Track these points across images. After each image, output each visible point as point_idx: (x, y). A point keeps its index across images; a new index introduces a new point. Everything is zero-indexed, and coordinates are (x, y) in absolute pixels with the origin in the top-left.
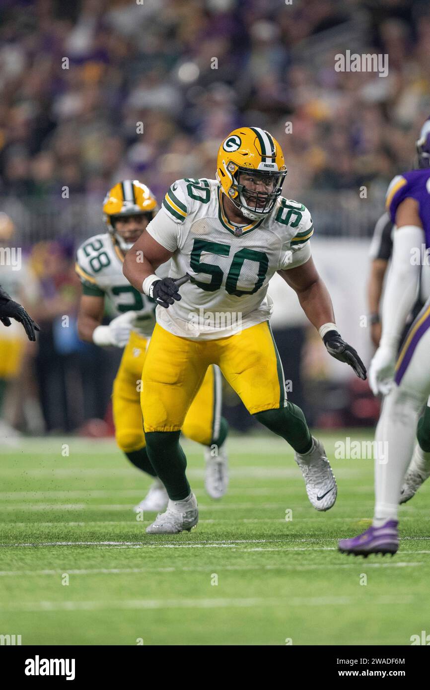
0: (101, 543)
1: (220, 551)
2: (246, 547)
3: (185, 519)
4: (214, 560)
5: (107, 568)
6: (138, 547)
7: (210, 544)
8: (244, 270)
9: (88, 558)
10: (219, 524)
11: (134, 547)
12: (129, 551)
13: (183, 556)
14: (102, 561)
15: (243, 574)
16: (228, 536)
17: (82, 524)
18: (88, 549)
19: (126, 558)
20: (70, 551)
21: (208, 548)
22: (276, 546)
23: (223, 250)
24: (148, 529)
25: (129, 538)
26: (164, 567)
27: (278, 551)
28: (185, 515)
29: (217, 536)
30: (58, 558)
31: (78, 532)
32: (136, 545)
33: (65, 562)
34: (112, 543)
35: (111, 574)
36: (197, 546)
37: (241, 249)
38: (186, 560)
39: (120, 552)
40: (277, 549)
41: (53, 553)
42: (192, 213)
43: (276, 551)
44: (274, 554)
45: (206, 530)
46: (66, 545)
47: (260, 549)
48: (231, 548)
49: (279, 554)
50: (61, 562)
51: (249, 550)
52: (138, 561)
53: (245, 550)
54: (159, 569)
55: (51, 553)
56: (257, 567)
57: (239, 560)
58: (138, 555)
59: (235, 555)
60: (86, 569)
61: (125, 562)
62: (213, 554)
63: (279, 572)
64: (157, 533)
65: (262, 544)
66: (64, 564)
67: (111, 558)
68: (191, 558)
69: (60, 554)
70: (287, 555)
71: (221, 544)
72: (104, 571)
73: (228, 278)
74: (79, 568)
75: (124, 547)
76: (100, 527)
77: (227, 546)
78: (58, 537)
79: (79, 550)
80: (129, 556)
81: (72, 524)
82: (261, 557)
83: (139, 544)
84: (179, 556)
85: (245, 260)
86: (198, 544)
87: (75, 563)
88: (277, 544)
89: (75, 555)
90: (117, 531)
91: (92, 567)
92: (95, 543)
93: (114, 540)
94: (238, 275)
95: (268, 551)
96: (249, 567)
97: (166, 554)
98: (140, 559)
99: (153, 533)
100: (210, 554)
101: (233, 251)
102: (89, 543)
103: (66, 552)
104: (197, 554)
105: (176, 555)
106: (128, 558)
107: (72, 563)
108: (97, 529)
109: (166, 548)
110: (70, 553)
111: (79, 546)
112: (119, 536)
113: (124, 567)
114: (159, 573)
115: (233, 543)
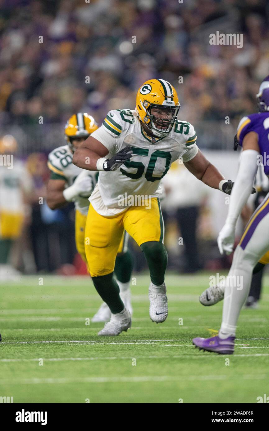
0: (71, 341)
1: (145, 346)
2: (161, 344)
3: (122, 325)
4: (141, 353)
5: (73, 357)
6: (94, 344)
7: (139, 342)
8: (157, 164)
9: (62, 351)
10: (145, 330)
11: (91, 344)
12: (88, 346)
13: (121, 350)
14: (71, 353)
15: (159, 361)
16: (149, 337)
17: (59, 330)
18: (62, 346)
19: (86, 351)
20: (51, 347)
21: (137, 344)
22: (180, 343)
23: (144, 152)
24: (99, 333)
25: (88, 338)
26: (110, 357)
27: (181, 347)
28: (122, 322)
29: (143, 337)
30: (43, 351)
31: (56, 335)
32: (92, 343)
33: (48, 353)
34: (77, 342)
35: (76, 361)
36: (131, 343)
37: (155, 151)
38: (123, 352)
39: (82, 347)
40: (180, 346)
41: (41, 348)
42: (125, 130)
43: (180, 347)
44: (179, 349)
45: (136, 334)
46: (48, 343)
47: (170, 345)
48: (151, 345)
49: (181, 349)
50: (46, 354)
51: (163, 346)
52: (93, 353)
53: (161, 346)
54: (107, 358)
55: (39, 348)
56: (168, 357)
57: (157, 352)
58: (93, 349)
59: (154, 349)
60: (61, 357)
61: (85, 353)
62: (140, 348)
63: (181, 360)
64: (105, 335)
65: (171, 342)
66: (47, 355)
67: (77, 351)
68: (126, 351)
69: (45, 349)
70: (187, 349)
71: (145, 342)
72: (72, 359)
73: (148, 170)
74: (57, 357)
75: (85, 344)
76: (70, 331)
77: (149, 343)
78: (44, 338)
79: (57, 346)
80: (88, 350)
81: (52, 330)
82: (171, 350)
83: (94, 342)
84: (119, 350)
85: (158, 157)
86: (131, 342)
87: (54, 354)
88: (180, 342)
89: (54, 349)
90: (81, 334)
91: (64, 356)
92: (67, 342)
93: (79, 339)
94: (154, 167)
95: (175, 346)
96: (163, 357)
97: (111, 348)
98: (94, 352)
99: (103, 336)
100: (139, 348)
101: (151, 153)
102: (63, 342)
103: (48, 347)
104: (130, 348)
105: (117, 349)
106: (88, 351)
107: (52, 354)
108: (68, 333)
109: (111, 345)
110: (51, 348)
111: (57, 344)
112: (82, 337)
113: (84, 356)
114: (107, 360)
115: (153, 342)
